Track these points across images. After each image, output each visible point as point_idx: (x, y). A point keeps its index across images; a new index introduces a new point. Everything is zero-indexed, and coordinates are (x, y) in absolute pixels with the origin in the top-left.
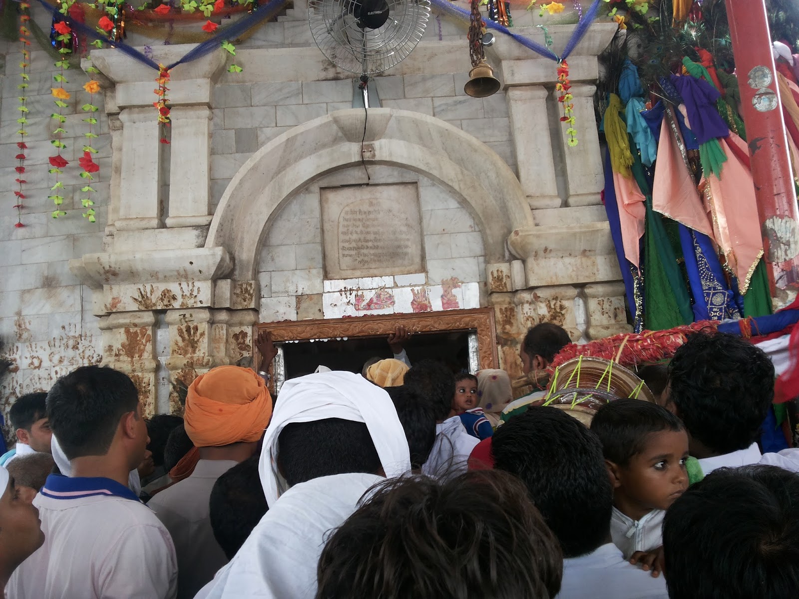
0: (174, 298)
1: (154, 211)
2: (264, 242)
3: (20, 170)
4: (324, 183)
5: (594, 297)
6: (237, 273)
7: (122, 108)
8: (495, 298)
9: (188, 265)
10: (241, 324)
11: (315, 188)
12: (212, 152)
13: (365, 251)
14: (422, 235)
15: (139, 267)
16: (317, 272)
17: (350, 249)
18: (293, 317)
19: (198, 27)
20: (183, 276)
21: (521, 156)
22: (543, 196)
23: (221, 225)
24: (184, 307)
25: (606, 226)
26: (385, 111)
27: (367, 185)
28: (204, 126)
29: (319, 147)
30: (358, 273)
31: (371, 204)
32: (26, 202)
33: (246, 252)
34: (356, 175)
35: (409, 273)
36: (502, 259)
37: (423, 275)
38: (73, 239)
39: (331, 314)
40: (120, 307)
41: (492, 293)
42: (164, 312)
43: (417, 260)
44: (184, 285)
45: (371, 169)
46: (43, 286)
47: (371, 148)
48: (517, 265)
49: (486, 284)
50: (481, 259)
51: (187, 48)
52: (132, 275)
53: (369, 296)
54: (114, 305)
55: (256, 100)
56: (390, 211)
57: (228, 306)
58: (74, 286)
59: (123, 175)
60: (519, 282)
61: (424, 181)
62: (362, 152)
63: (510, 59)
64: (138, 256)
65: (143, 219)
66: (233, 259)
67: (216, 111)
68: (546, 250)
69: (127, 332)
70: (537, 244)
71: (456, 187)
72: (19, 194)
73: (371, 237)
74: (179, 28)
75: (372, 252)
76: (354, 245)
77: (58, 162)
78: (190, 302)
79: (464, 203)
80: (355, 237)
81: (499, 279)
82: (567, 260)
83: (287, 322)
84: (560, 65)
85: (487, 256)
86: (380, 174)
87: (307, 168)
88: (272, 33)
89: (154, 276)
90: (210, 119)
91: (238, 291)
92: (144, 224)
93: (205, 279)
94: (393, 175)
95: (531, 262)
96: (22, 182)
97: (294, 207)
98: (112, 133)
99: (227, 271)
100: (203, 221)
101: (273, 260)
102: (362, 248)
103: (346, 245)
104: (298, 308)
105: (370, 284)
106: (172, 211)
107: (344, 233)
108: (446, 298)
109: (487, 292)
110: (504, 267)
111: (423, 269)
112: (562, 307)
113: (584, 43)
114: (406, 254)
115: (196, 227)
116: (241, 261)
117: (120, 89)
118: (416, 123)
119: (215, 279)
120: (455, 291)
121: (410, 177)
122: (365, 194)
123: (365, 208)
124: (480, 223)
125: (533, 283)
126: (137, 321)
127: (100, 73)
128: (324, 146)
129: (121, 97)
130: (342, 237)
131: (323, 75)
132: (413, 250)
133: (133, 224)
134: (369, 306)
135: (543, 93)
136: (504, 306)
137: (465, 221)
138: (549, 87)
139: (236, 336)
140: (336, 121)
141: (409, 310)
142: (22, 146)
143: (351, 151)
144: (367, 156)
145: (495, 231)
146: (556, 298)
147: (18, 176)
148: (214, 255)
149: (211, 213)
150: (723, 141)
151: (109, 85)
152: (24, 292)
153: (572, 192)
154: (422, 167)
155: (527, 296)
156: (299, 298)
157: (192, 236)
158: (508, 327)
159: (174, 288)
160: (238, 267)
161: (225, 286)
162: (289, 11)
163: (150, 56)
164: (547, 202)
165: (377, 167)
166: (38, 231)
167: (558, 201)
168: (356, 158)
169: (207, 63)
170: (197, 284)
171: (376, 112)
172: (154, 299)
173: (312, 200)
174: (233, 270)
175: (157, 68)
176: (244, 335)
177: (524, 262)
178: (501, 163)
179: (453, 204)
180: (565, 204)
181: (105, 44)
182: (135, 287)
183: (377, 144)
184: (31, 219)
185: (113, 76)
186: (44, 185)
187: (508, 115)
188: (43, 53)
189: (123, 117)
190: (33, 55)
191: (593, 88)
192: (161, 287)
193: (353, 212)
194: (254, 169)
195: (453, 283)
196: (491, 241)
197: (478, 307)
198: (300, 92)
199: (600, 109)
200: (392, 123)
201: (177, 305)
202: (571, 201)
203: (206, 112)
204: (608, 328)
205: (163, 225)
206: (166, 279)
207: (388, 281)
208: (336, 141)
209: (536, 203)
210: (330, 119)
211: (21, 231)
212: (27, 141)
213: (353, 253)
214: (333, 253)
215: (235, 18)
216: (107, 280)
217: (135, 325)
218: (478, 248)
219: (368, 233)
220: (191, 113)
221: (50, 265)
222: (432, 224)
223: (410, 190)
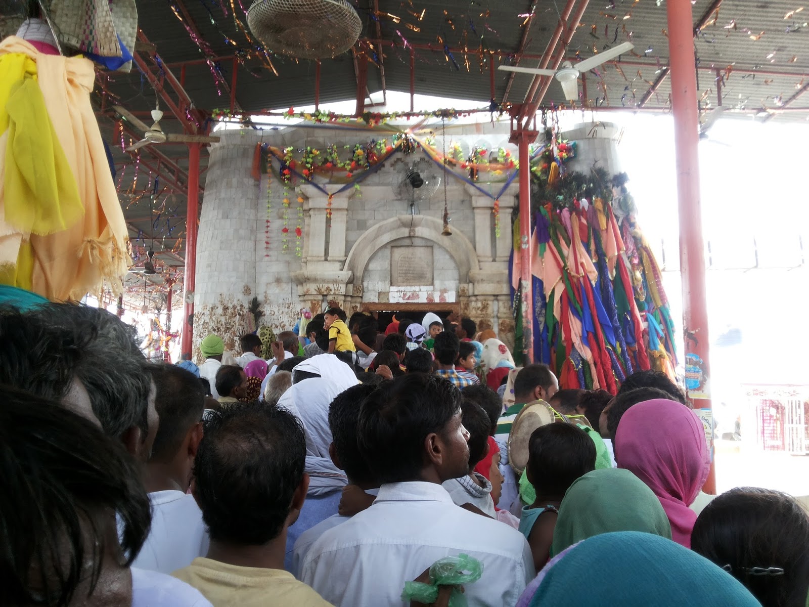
0: (331, 290)
1: (323, 254)
2: (366, 269)
3: (267, 232)
4: (393, 244)
5: (501, 300)
6: (355, 281)
7: (310, 209)
8: (461, 298)
9: (337, 278)
10: (355, 302)
11: (389, 246)
12: (347, 229)
13: (408, 275)
14: (433, 268)
15: (318, 277)
16: (388, 283)
17: (402, 273)
18: (377, 301)
19: (343, 174)
20: (335, 282)
21: (477, 238)
22: (485, 256)
23: (350, 261)
24: (335, 294)
25: (507, 272)
26: (421, 216)
27: (411, 246)
28: (344, 218)
29: (392, 229)
30: (405, 284)
31: (412, 254)
32: (269, 246)
33: (359, 273)
34: (407, 242)
35: (427, 285)
36: (466, 282)
37: (432, 287)
38: (288, 263)
39: (392, 301)
40: (310, 293)
41: (460, 296)
42: (326, 295)
43: (431, 280)
44: (335, 285)
45: (414, 240)
46: (276, 282)
47: (414, 231)
48: (471, 285)
49: (458, 292)
50: (458, 281)
51: (341, 186)
52: (315, 280)
53: (408, 294)
54: (307, 292)
55: (366, 208)
56: (420, 258)
57: (351, 294)
58: (288, 283)
59: (310, 237)
60: (471, 292)
61: (436, 247)
62: (410, 233)
63: (476, 196)
64: (318, 273)
65: (318, 257)
66: (354, 275)
67: (350, 212)
68: (482, 280)
69: (312, 303)
70: (479, 277)
71: (449, 250)
72: (267, 243)
73: (412, 269)
74: (335, 174)
75: (412, 275)
76: (404, 272)
77: (285, 230)
78: (337, 292)
79: (452, 257)
80: (404, 268)
81: (463, 291)
82: (491, 285)
83: (374, 303)
84: (496, 202)
85: (461, 280)
86: (417, 242)
87: (386, 238)
88: (374, 178)
89: (324, 281)
90: (347, 215)
91: (355, 289)
92: (319, 259)
93: (344, 284)
94: (423, 243)
95: (476, 284)
96: (267, 237)
97: (380, 254)
98: (305, 218)
99: (351, 280)
100: (343, 259)
101: (369, 276)
102: (407, 273)
103: (401, 272)
104: (379, 297)
105: (409, 289)
106: (330, 254)
107: (400, 267)
108: (441, 297)
109: (459, 296)
110: (466, 286)
111: (432, 284)
112: (487, 304)
113: (508, 191)
114: (426, 277)
115: (340, 261)
116: (357, 277)
117: (310, 200)
118: (433, 222)
119: (347, 284)
120: (445, 295)
121: (429, 244)
122: (410, 250)
123: (410, 256)
124: (458, 265)
125: (476, 293)
126: (316, 298)
127: (303, 194)
128: (394, 229)
129: (311, 204)
130: (399, 268)
131: (396, 198)
132: (429, 275)
133: (315, 259)
134: (408, 298)
135: (489, 212)
136: (465, 302)
137: (452, 265)
138: (492, 208)
139: (353, 308)
140: (399, 219)
141: (425, 301)
142: (268, 221)
143: (405, 232)
144: (412, 234)
145: (464, 270)
146: (485, 300)
147: (266, 234)
148: (348, 274)
149: (346, 256)
150: (547, 244)
151: (306, 198)
152: (267, 284)
153: (497, 255)
154: (435, 240)
155: (473, 298)
156: (380, 293)
157: (338, 265)
158: (466, 311)
159: (331, 286)
160: (355, 279)
161: (351, 286)
162: (383, 169)
163: (324, 189)
164: (486, 259)
165: (416, 239)
166: (274, 258)
167: (491, 259)
168: (407, 235)
169: (348, 192)
170: (340, 285)
171: (417, 217)
172: (323, 290)
173: (387, 252)
174: (353, 280)
175: (328, 194)
176: (357, 307)
177: (474, 284)
178: (467, 241)
179: (447, 257)
180: (494, 260)
181: (306, 182)
182: (316, 285)
183: (416, 229)
184: (270, 253)
185: (308, 195)
186: (276, 239)
187: (474, 219)
188: (276, 180)
189: (311, 212)
190: (272, 180)
191: (511, 210)
192: (326, 286)
193: (404, 258)
194: (365, 238)
195: (444, 291)
196: (461, 274)
197: (454, 301)
198: (385, 205)
199: (514, 218)
200: (423, 222)
201: (332, 293)
202: (497, 259)
203: (346, 212)
204: (505, 314)
205: (326, 260)
206: (328, 282)
207: (417, 288)
208: (399, 227)
209: (481, 259)
210: (397, 219)
211: (267, 258)
212: (269, 219)
213: (403, 275)
214: (395, 275)
215: (359, 171)
216: (305, 281)
217: (315, 300)
218: (457, 277)
219: (410, 267)
220: (340, 213)
221: (278, 273)
222: (438, 265)
223: (429, 249)
